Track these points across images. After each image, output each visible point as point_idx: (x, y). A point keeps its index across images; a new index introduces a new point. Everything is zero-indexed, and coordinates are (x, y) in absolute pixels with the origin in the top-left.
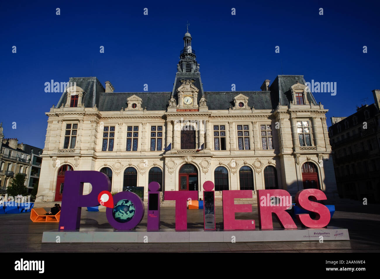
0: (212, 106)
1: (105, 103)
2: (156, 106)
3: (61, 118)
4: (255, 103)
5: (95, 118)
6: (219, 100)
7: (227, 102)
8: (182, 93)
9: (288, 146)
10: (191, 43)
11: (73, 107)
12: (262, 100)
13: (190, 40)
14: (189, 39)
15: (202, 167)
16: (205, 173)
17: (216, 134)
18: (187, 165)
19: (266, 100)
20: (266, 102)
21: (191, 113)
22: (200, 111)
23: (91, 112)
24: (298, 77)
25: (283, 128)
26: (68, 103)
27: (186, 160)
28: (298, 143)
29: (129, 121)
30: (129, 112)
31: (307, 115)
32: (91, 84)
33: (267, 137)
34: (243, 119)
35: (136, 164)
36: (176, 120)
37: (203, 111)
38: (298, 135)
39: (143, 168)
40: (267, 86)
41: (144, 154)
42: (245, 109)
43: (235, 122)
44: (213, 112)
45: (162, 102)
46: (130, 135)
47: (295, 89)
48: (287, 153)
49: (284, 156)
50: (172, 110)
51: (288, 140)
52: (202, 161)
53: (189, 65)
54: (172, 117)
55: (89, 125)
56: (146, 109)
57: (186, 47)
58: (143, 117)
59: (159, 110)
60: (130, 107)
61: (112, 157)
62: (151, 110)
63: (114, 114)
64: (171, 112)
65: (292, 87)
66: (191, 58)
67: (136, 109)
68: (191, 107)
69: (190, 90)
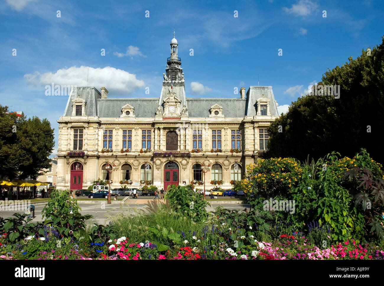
0: (193, 113)
1: (103, 110)
2: (145, 112)
3: (69, 125)
4: (229, 111)
5: (96, 125)
6: (199, 108)
7: (205, 110)
8: (167, 103)
9: (250, 149)
10: (177, 49)
11: (78, 115)
12: (235, 107)
13: (176, 47)
14: (175, 46)
15: (182, 165)
16: (184, 169)
17: (195, 138)
18: (170, 162)
19: (239, 108)
20: (239, 109)
21: (174, 121)
22: (181, 120)
23: (93, 120)
24: (267, 88)
25: (247, 134)
26: (74, 112)
27: (170, 159)
28: (258, 147)
29: (124, 126)
30: (124, 119)
31: (267, 125)
32: (90, 93)
33: (236, 141)
34: (217, 125)
35: (131, 161)
36: (163, 127)
37: (184, 119)
38: (259, 140)
39: (136, 165)
40: (242, 94)
41: (137, 154)
42: (219, 117)
43: (210, 128)
44: (192, 120)
45: (150, 109)
46: (125, 138)
47: (260, 102)
48: (249, 155)
49: (246, 157)
50: (159, 119)
51: (250, 145)
52: (182, 160)
53: (174, 73)
54: (159, 124)
55: (93, 131)
56: (137, 116)
57: (173, 54)
58: (135, 123)
59: (149, 117)
60: (124, 114)
61: (112, 156)
62: (142, 116)
63: (112, 120)
64: (158, 121)
65: (258, 100)
66: (176, 66)
67: (129, 115)
68: (175, 115)
69: (174, 100)
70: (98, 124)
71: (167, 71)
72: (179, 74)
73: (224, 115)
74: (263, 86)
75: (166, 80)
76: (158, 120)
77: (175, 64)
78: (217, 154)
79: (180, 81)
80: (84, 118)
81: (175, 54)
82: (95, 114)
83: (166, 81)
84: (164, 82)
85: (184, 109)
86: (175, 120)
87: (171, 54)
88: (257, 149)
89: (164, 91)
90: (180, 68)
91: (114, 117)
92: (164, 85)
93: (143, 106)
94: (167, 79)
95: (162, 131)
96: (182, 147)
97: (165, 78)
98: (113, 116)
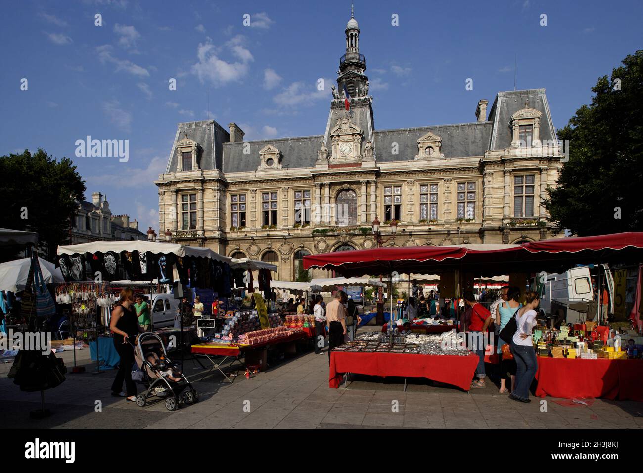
0: (384, 156)
1: (231, 160)
2: (301, 159)
3: (173, 188)
4: (454, 146)
5: (217, 186)
7: (409, 147)
8: (337, 138)
9: (494, 217)
10: (357, 39)
11: (186, 170)
12: (467, 139)
14: (354, 33)
17: (388, 200)
18: (344, 245)
19: (473, 140)
20: (474, 142)
21: (349, 169)
22: (362, 166)
23: (210, 177)
24: (534, 92)
25: (489, 187)
26: (179, 166)
27: (342, 240)
28: (509, 212)
29: (264, 186)
30: (264, 173)
31: (533, 166)
32: (208, 131)
33: (466, 203)
34: (429, 174)
35: (276, 247)
36: (328, 182)
37: (369, 165)
38: (513, 199)
39: (285, 253)
40: (481, 113)
41: (286, 233)
42: (435, 159)
43: (417, 180)
44: (384, 166)
45: (310, 153)
46: (266, 206)
47: (519, 120)
48: (491, 227)
49: (487, 232)
50: (322, 167)
51: (495, 208)
52: (364, 241)
53: (352, 84)
54: (322, 178)
55: (211, 196)
56: (286, 167)
57: (349, 50)
58: (282, 179)
59: (306, 167)
60: (263, 164)
61: (246, 239)
62: (294, 167)
63: (244, 176)
64: (320, 171)
65: (514, 116)
66: (356, 71)
67: (272, 166)
68: (352, 160)
69: (349, 132)
70: (218, 184)
71: (339, 81)
72: (361, 86)
73: (444, 154)
74: (525, 90)
75: (338, 99)
76: (320, 169)
77: (353, 67)
78: (430, 229)
79: (362, 98)
80: (196, 174)
81: (354, 49)
82: (214, 165)
83: (336, 101)
84: (332, 101)
85: (367, 147)
86: (351, 168)
87: (347, 50)
88: (509, 216)
89: (333, 118)
90: (362, 73)
91: (247, 170)
92: (333, 108)
93: (296, 149)
94: (339, 97)
95: (327, 190)
96: (363, 218)
97: (336, 95)
98: (247, 168)
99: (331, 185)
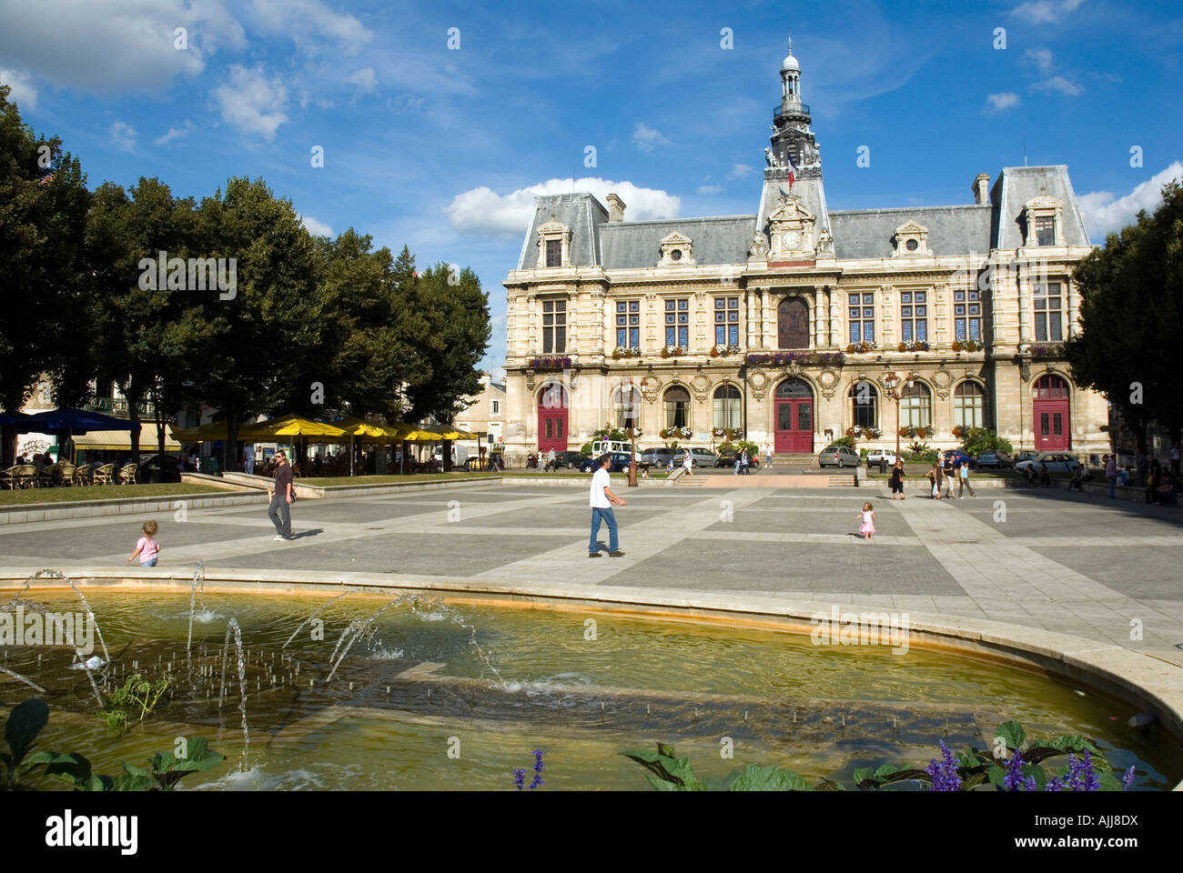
0: (847, 249)
1: (614, 249)
2: (722, 251)
3: (532, 292)
4: (947, 238)
5: (598, 289)
6: (862, 234)
7: (881, 238)
8: (779, 224)
9: (1008, 341)
10: (798, 83)
11: (552, 266)
12: (963, 228)
13: (796, 77)
14: (793, 76)
15: (822, 385)
16: (829, 396)
17: (854, 313)
18: (791, 379)
19: (972, 229)
20: (973, 233)
21: (799, 270)
22: (817, 266)
23: (591, 277)
24: (1052, 170)
25: (1000, 300)
26: (542, 259)
27: (788, 371)
28: (1030, 334)
29: (668, 289)
30: (667, 271)
31: (1056, 272)
32: (581, 209)
33: (967, 319)
34: (913, 278)
35: (687, 379)
36: (768, 287)
37: (825, 264)
38: (1033, 316)
39: (701, 389)
40: (981, 191)
41: (703, 360)
42: (920, 256)
43: (897, 286)
44: (848, 266)
45: (735, 242)
46: (670, 319)
47: (1035, 210)
48: (1005, 355)
49: (997, 362)
50: (757, 266)
51: (1008, 328)
52: (822, 373)
53: (793, 146)
54: (758, 281)
55: (589, 304)
56: (701, 262)
57: (788, 98)
58: (697, 281)
59: (731, 262)
60: (667, 258)
61: (639, 368)
62: (713, 262)
63: (636, 275)
64: (755, 271)
65: (1028, 205)
66: (798, 128)
67: (680, 261)
68: (800, 256)
69: (795, 216)
70: (601, 287)
71: (775, 141)
72: (807, 148)
73: (934, 250)
74: (1040, 167)
75: (774, 166)
76: (756, 269)
77: (794, 123)
78: (917, 356)
79: (810, 167)
80: (567, 271)
81: (794, 97)
82: (593, 260)
83: (772, 168)
84: (766, 169)
85: (823, 238)
86: (801, 267)
87: (784, 98)
88: (1029, 341)
89: (769, 193)
90: (808, 132)
91: (641, 266)
92: (768, 179)
93: (714, 236)
94: (775, 163)
95: (766, 297)
96: (822, 340)
97: (771, 161)
98: (640, 262)
99: (773, 291)
